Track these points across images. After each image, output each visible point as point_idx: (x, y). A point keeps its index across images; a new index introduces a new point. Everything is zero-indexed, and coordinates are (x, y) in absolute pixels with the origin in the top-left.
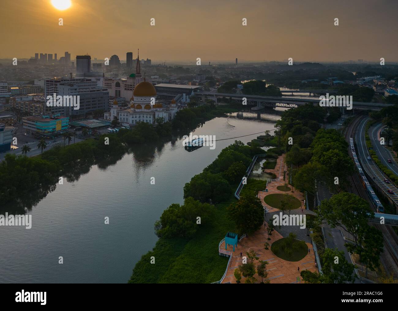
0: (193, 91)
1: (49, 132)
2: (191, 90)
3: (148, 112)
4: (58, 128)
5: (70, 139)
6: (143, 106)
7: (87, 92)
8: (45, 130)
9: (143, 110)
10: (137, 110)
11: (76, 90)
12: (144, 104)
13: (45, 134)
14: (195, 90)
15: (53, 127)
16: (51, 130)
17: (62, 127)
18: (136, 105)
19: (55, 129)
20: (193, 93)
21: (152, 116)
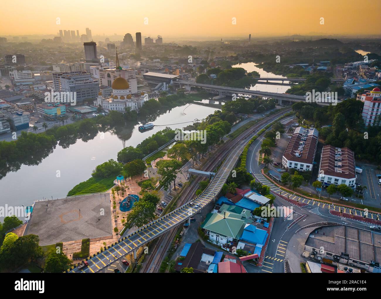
0: (172, 80)
1: (53, 116)
2: (170, 79)
3: (122, 102)
4: (59, 113)
5: (63, 122)
6: (119, 97)
7: (81, 84)
8: (50, 114)
9: (119, 100)
10: (115, 100)
11: (73, 82)
12: (120, 95)
13: (51, 117)
14: (174, 79)
15: (55, 112)
16: (54, 115)
17: (62, 112)
18: (114, 96)
19: (56, 114)
20: (172, 82)
21: (124, 105)
